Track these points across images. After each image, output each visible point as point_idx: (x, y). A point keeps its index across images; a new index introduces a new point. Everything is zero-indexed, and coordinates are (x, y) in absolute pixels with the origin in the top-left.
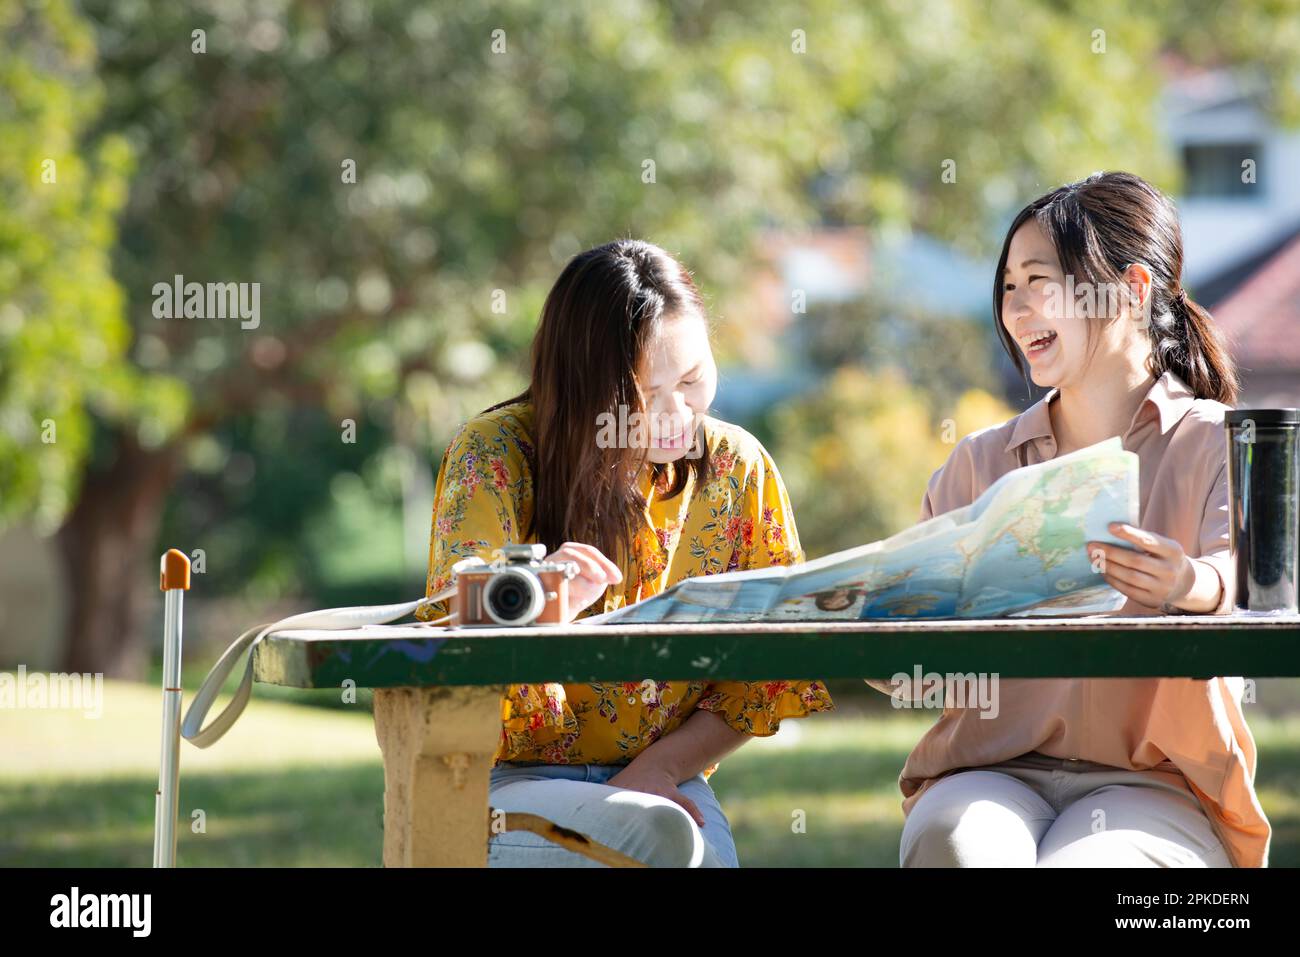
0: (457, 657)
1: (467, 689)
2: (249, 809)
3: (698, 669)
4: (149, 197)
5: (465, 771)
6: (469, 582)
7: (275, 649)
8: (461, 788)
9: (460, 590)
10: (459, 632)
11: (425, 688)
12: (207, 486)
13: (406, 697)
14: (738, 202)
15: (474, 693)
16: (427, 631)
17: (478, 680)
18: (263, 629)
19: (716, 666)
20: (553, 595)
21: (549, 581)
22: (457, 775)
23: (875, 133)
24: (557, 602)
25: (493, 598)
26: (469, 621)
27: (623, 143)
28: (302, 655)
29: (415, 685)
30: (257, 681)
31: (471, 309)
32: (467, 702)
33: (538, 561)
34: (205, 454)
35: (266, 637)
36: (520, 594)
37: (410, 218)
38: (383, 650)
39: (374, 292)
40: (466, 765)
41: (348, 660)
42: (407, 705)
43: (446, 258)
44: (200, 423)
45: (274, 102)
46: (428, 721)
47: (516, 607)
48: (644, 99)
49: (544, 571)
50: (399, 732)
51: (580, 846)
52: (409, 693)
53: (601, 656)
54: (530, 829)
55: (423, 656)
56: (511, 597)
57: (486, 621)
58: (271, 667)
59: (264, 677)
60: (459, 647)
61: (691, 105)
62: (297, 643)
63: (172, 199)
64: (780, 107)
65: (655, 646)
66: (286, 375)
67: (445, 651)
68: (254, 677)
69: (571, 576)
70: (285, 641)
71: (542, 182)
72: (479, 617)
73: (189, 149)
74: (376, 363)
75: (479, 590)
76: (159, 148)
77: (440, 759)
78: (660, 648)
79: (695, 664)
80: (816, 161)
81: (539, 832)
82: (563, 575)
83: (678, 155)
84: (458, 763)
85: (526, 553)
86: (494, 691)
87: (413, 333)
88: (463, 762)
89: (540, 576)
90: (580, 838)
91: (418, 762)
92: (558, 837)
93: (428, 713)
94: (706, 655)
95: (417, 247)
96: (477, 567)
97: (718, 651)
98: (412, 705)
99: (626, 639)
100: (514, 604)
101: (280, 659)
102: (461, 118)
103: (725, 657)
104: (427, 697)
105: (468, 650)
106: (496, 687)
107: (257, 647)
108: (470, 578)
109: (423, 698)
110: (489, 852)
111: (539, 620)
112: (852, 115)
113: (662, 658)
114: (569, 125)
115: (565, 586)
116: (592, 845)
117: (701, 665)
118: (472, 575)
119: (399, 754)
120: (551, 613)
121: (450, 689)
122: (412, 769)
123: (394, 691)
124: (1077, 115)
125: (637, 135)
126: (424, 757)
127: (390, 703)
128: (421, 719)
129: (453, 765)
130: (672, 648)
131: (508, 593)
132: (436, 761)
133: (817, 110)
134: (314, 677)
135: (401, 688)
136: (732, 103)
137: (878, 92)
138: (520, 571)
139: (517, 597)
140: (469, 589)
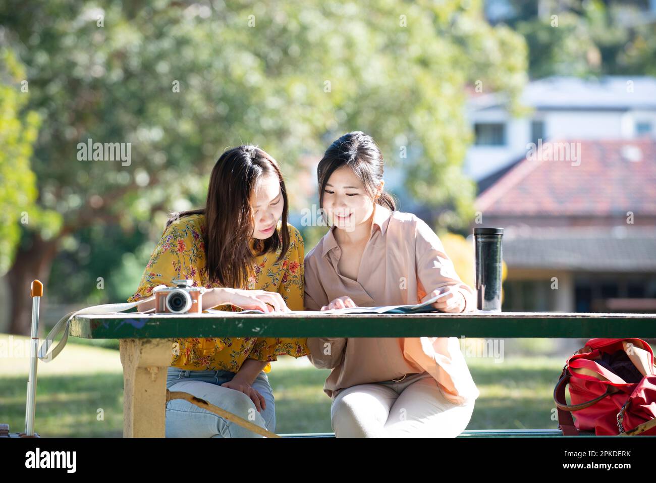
0: (153, 325)
1: (158, 339)
2: (79, 390)
3: (255, 332)
4: (47, 137)
5: (156, 374)
6: (160, 295)
7: (77, 322)
8: (155, 381)
9: (156, 298)
10: (155, 316)
11: (140, 339)
12: (70, 257)
13: (133, 342)
14: (292, 142)
15: (161, 341)
16: (142, 315)
17: (162, 336)
18: (73, 313)
19: (262, 332)
20: (195, 301)
21: (194, 295)
22: (153, 376)
23: (348, 115)
24: (197, 304)
25: (170, 302)
26: (160, 311)
27: (245, 118)
28: (88, 325)
29: (136, 338)
30: (71, 335)
31: (181, 185)
32: (158, 345)
33: (189, 287)
34: (70, 243)
35: (74, 317)
36: (181, 301)
37: (156, 147)
38: (122, 323)
39: (142, 177)
40: (157, 372)
41: (108, 327)
42: (133, 345)
43: (170, 164)
44: (67, 229)
45: (100, 98)
46: (141, 353)
47: (179, 306)
48: (254, 100)
49: (192, 291)
50: (129, 358)
51: (205, 406)
52: (134, 341)
53: (214, 327)
54: (184, 398)
55: (140, 326)
56: (177, 302)
57: (167, 312)
58: (76, 329)
59: (73, 334)
60: (154, 322)
61: (273, 102)
62: (86, 319)
63: (57, 137)
64: (310, 104)
65: (237, 323)
66: (103, 211)
67: (149, 324)
68: (69, 334)
69: (203, 293)
70: (82, 319)
71: (212, 132)
72: (164, 310)
73: (65, 117)
74: (142, 207)
75: (164, 298)
76: (53, 117)
77: (146, 369)
78: (238, 324)
79: (253, 330)
80: (325, 126)
81: (188, 400)
82: (199, 292)
83: (267, 123)
84: (154, 371)
85: (184, 283)
86: (169, 340)
87: (157, 195)
88: (156, 370)
89: (190, 293)
90: (205, 403)
91: (137, 370)
92: (196, 402)
93: (141, 349)
94: (258, 327)
95: (159, 158)
96: (163, 289)
97: (263, 325)
98: (135, 346)
99: (225, 319)
100: (179, 304)
101: (80, 326)
102: (178, 106)
103: (266, 327)
104: (141, 343)
105: (158, 323)
106: (170, 339)
107: (71, 321)
108: (160, 293)
109: (139, 343)
110: (166, 408)
111: (189, 311)
112: (340, 108)
113: (240, 327)
114: (222, 109)
115: (200, 297)
116: (210, 405)
117: (256, 331)
118: (161, 292)
119: (129, 367)
120: (194, 308)
121: (151, 339)
122: (134, 373)
123: (127, 340)
124: (431, 110)
125: (251, 115)
126: (139, 368)
127: (126, 345)
128: (138, 352)
129: (151, 371)
130: (243, 323)
131: (176, 300)
132: (144, 369)
133: (325, 105)
134: (93, 334)
135: (130, 339)
136: (290, 102)
137: (349, 98)
138: (182, 291)
139: (180, 301)
140: (160, 298)
